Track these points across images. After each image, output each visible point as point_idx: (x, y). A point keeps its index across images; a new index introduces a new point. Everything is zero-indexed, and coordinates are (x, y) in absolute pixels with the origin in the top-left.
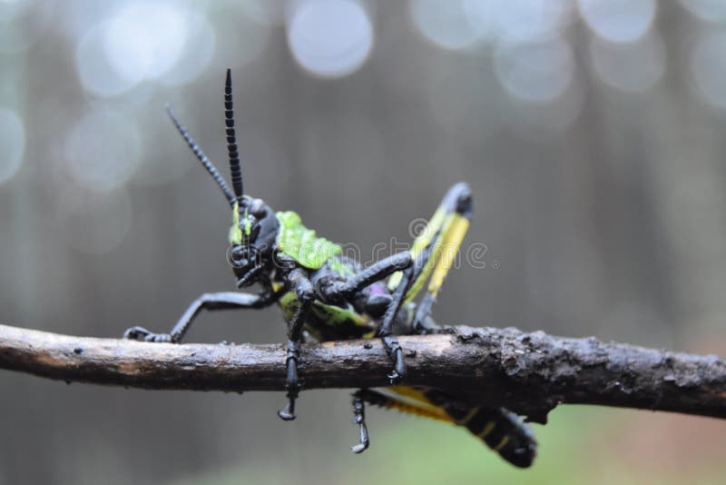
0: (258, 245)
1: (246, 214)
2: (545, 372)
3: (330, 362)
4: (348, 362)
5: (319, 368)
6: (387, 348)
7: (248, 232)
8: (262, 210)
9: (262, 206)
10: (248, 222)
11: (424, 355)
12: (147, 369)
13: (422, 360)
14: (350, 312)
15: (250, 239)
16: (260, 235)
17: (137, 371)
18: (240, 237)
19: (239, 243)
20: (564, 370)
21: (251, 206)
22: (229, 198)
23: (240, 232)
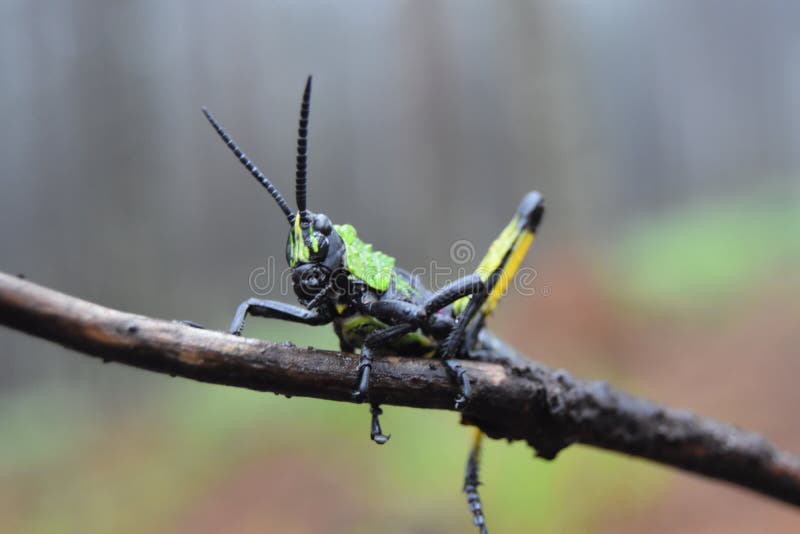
0: (328, 263)
1: (311, 229)
2: (573, 413)
3: (398, 379)
4: (415, 381)
5: (386, 383)
6: (449, 370)
7: (316, 250)
8: (327, 225)
9: (326, 221)
10: (315, 239)
11: (483, 383)
12: (211, 360)
13: (481, 388)
14: (419, 334)
15: (318, 257)
16: (329, 253)
17: (200, 362)
18: (307, 254)
19: (307, 261)
20: (587, 413)
21: (315, 221)
22: (287, 212)
23: (307, 250)
